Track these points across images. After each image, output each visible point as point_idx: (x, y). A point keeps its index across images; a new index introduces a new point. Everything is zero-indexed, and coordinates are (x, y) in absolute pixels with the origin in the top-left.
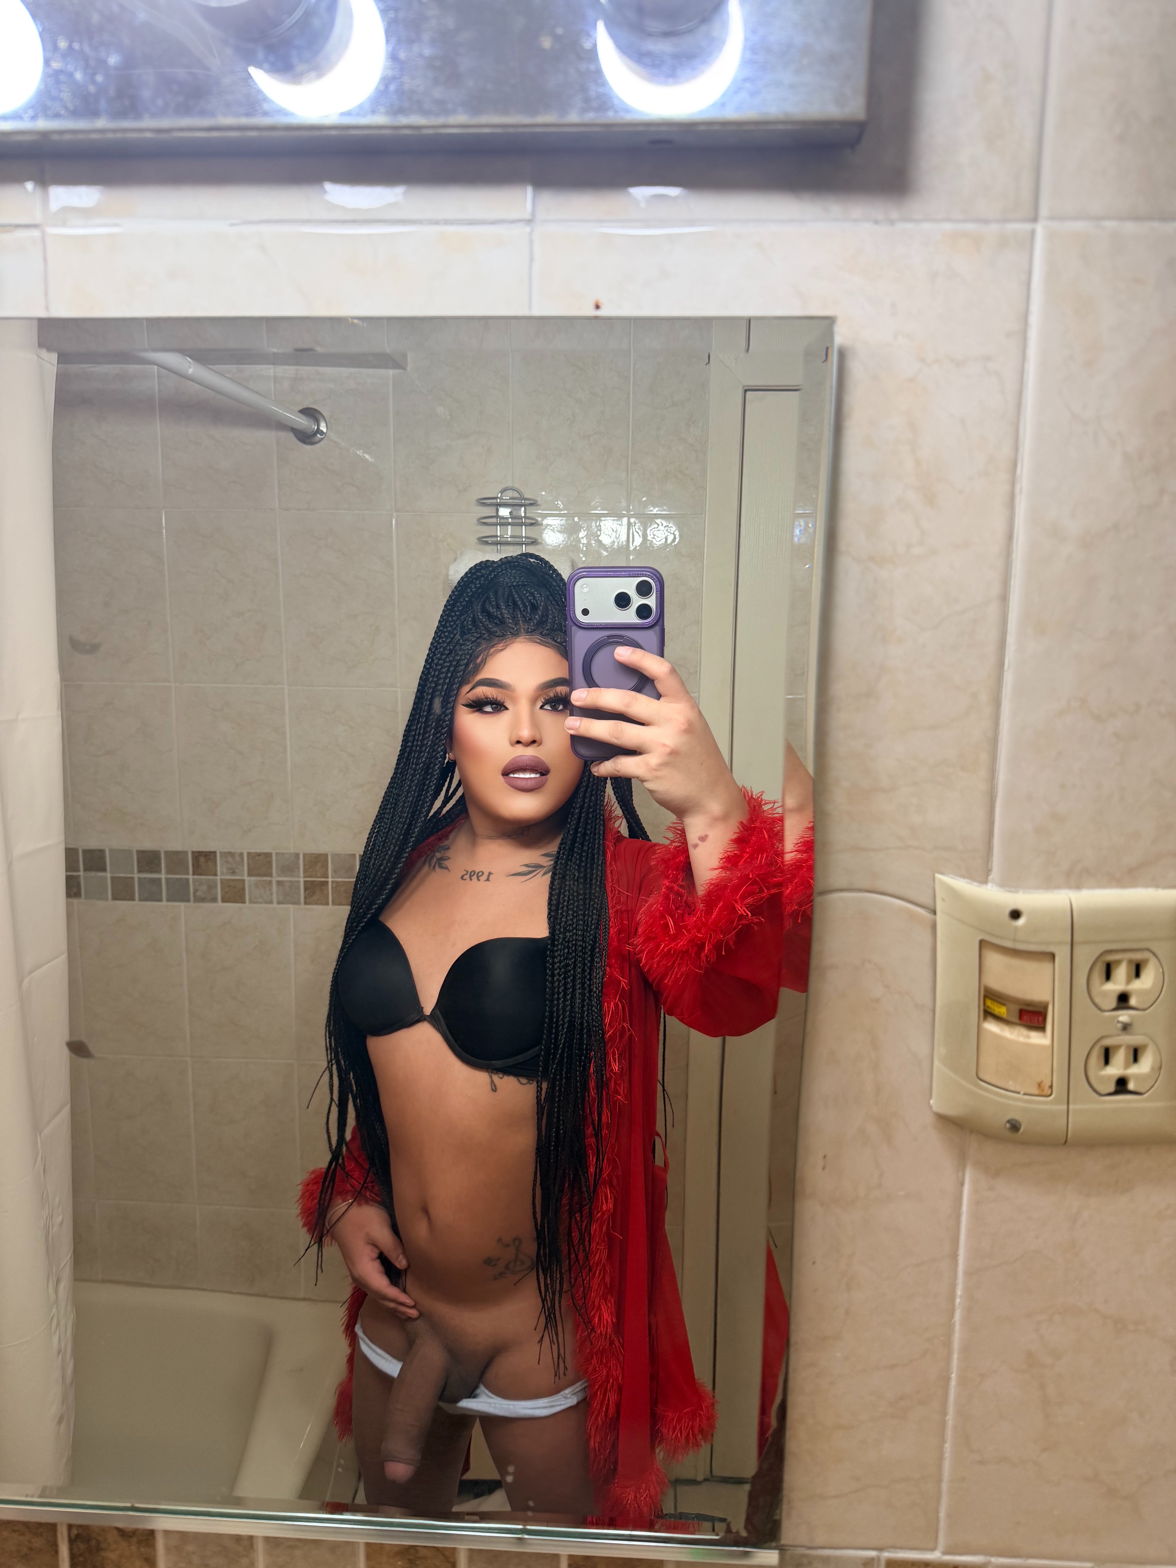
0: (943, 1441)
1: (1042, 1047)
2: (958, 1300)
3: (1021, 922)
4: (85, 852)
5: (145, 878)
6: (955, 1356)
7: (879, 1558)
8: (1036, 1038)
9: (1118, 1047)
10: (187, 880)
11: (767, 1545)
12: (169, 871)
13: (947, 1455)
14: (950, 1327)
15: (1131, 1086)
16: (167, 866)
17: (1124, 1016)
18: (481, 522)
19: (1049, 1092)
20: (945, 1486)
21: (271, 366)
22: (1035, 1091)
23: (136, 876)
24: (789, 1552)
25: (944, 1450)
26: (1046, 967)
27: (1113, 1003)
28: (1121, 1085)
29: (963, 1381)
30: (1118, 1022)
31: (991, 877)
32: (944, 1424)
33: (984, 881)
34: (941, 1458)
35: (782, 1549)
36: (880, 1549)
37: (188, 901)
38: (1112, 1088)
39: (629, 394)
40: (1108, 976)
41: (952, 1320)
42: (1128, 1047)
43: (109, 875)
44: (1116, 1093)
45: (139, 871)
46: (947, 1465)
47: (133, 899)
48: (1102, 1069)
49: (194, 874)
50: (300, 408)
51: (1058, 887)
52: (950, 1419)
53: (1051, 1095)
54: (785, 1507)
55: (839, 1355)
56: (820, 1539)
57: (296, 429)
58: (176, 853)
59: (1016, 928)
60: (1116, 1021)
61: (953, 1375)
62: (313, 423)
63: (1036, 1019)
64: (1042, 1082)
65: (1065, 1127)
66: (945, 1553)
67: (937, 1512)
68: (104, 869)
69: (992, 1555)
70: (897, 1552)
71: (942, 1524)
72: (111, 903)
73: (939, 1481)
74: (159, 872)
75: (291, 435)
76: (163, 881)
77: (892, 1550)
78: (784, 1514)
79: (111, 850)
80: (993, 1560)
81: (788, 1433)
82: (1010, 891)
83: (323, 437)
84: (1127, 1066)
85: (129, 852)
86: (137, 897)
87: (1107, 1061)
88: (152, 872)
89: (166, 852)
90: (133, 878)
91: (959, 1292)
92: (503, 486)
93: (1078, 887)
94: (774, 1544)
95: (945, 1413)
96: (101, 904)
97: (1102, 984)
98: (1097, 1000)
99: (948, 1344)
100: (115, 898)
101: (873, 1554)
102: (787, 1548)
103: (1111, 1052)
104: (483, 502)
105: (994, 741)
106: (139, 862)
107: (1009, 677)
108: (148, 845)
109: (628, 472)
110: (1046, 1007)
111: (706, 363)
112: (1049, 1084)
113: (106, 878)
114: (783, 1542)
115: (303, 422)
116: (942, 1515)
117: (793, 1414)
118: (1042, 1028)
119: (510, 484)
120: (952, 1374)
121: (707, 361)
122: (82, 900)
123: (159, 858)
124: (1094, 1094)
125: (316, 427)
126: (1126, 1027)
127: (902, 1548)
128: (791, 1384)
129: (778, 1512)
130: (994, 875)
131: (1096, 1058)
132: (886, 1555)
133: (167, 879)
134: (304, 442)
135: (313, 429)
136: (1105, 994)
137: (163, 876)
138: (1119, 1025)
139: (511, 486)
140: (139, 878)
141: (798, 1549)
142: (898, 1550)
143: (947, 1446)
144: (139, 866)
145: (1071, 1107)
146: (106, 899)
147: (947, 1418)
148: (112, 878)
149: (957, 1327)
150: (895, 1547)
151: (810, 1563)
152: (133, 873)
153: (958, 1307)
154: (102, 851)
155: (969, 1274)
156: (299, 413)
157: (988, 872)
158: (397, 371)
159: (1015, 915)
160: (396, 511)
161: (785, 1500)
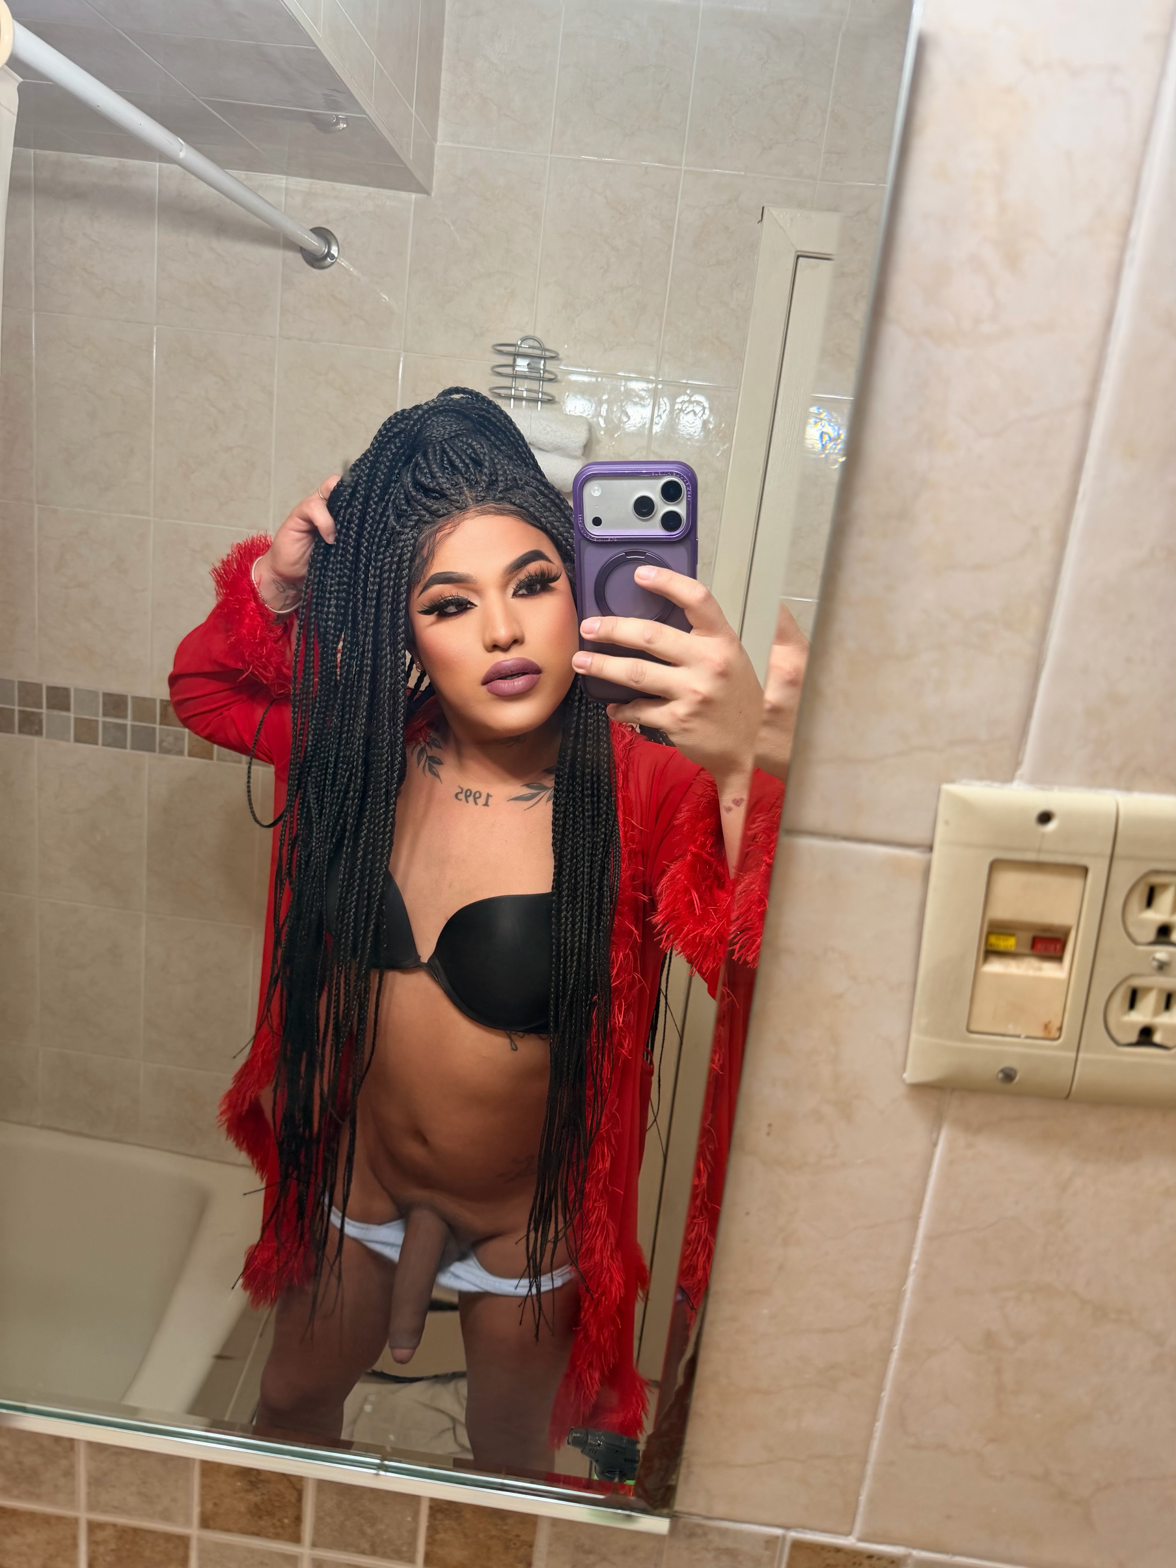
0: (874, 1419)
1: (1055, 981)
2: (913, 1266)
3: (1051, 826)
4: (50, 689)
5: (110, 723)
6: (902, 1327)
7: (784, 1538)
8: (1050, 970)
9: (1148, 990)
10: (154, 729)
11: (657, 1512)
12: (135, 718)
13: (877, 1435)
14: (899, 1294)
15: (1157, 1038)
16: (134, 712)
17: (1162, 953)
18: (495, 372)
19: (1057, 1035)
20: (870, 1469)
21: (284, 177)
22: (1040, 1033)
23: (101, 719)
24: (682, 1520)
25: (875, 1429)
26: (1074, 884)
27: (1151, 935)
28: (1146, 1035)
29: (907, 1355)
30: (1154, 959)
31: (1019, 773)
32: (877, 1401)
33: (1009, 778)
34: (870, 1437)
35: (674, 1517)
36: (787, 1528)
37: (154, 751)
38: (1134, 1038)
39: (670, 247)
40: (1150, 902)
41: (903, 1287)
42: (1161, 990)
43: (72, 715)
44: (1138, 1044)
45: (105, 715)
46: (875, 1445)
47: (96, 743)
48: (1125, 1013)
49: (161, 724)
50: (312, 227)
51: (1104, 786)
52: (886, 1396)
53: (1059, 1037)
54: (683, 1470)
55: (765, 1311)
56: (720, 1509)
57: (305, 250)
58: (144, 699)
59: (1043, 835)
60: (1151, 958)
61: (896, 1348)
62: (324, 245)
63: (1052, 947)
64: (1050, 1022)
65: (1071, 1078)
66: (860, 1540)
67: (857, 1494)
68: (68, 709)
69: (914, 1548)
70: (805, 1533)
71: (861, 1509)
72: (72, 744)
73: (864, 1462)
74: (125, 717)
75: (299, 256)
76: (129, 728)
77: (800, 1530)
78: (681, 1479)
79: (76, 690)
80: (915, 1553)
81: (696, 1392)
82: (1042, 789)
83: (333, 261)
84: (1156, 1013)
85: (95, 694)
86: (100, 741)
87: (1132, 1005)
88: (117, 717)
89: (133, 698)
90: (97, 721)
91: (916, 1257)
92: (523, 335)
93: (1129, 788)
94: (665, 1511)
95: (880, 1389)
96: (63, 744)
97: (1141, 911)
98: (1132, 929)
99: (895, 1312)
100: (77, 740)
101: (778, 1532)
102: (681, 1515)
103: (1139, 995)
104: (498, 349)
105: (1051, 594)
106: (105, 704)
107: (1081, 512)
108: (115, 688)
109: (661, 332)
110: (1066, 932)
111: (758, 221)
112: (1057, 1024)
113: (69, 718)
114: (678, 1507)
115: (314, 243)
116: (863, 1498)
117: (703, 1372)
118: (1058, 958)
119: (531, 333)
120: (895, 1346)
121: (760, 219)
122: (43, 739)
123: (126, 704)
124: (1111, 1043)
125: (326, 250)
126: (1162, 967)
127: (812, 1529)
128: (705, 1339)
129: (674, 1477)
130: (1025, 768)
131: (1120, 999)
132: (793, 1534)
133: (133, 726)
134: (313, 266)
135: (322, 252)
136: (1143, 924)
137: (129, 722)
138: (1155, 964)
139: (532, 335)
140: (104, 723)
141: (694, 1517)
142: (807, 1531)
143: (879, 1425)
144: (104, 710)
145: (1081, 1055)
146: (68, 740)
147: (883, 1394)
148: (76, 719)
149: (908, 1295)
150: (804, 1527)
151: (705, 1534)
152: (97, 715)
153: (912, 1273)
154: (67, 690)
155: (930, 1238)
156: (310, 232)
157: (1017, 764)
158: (421, 196)
159: (1045, 818)
160: (405, 351)
161: (684, 1464)
